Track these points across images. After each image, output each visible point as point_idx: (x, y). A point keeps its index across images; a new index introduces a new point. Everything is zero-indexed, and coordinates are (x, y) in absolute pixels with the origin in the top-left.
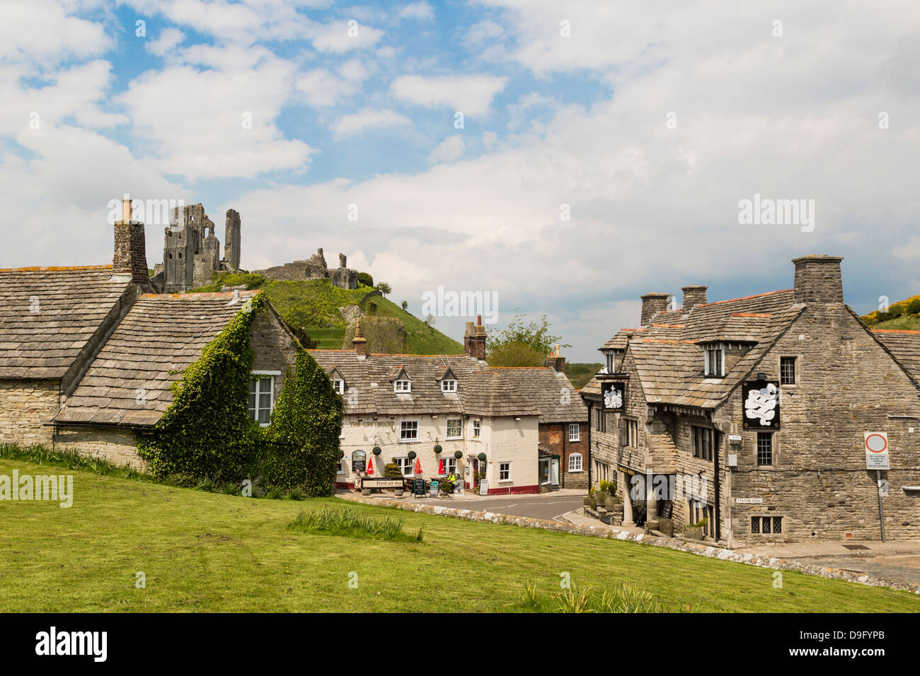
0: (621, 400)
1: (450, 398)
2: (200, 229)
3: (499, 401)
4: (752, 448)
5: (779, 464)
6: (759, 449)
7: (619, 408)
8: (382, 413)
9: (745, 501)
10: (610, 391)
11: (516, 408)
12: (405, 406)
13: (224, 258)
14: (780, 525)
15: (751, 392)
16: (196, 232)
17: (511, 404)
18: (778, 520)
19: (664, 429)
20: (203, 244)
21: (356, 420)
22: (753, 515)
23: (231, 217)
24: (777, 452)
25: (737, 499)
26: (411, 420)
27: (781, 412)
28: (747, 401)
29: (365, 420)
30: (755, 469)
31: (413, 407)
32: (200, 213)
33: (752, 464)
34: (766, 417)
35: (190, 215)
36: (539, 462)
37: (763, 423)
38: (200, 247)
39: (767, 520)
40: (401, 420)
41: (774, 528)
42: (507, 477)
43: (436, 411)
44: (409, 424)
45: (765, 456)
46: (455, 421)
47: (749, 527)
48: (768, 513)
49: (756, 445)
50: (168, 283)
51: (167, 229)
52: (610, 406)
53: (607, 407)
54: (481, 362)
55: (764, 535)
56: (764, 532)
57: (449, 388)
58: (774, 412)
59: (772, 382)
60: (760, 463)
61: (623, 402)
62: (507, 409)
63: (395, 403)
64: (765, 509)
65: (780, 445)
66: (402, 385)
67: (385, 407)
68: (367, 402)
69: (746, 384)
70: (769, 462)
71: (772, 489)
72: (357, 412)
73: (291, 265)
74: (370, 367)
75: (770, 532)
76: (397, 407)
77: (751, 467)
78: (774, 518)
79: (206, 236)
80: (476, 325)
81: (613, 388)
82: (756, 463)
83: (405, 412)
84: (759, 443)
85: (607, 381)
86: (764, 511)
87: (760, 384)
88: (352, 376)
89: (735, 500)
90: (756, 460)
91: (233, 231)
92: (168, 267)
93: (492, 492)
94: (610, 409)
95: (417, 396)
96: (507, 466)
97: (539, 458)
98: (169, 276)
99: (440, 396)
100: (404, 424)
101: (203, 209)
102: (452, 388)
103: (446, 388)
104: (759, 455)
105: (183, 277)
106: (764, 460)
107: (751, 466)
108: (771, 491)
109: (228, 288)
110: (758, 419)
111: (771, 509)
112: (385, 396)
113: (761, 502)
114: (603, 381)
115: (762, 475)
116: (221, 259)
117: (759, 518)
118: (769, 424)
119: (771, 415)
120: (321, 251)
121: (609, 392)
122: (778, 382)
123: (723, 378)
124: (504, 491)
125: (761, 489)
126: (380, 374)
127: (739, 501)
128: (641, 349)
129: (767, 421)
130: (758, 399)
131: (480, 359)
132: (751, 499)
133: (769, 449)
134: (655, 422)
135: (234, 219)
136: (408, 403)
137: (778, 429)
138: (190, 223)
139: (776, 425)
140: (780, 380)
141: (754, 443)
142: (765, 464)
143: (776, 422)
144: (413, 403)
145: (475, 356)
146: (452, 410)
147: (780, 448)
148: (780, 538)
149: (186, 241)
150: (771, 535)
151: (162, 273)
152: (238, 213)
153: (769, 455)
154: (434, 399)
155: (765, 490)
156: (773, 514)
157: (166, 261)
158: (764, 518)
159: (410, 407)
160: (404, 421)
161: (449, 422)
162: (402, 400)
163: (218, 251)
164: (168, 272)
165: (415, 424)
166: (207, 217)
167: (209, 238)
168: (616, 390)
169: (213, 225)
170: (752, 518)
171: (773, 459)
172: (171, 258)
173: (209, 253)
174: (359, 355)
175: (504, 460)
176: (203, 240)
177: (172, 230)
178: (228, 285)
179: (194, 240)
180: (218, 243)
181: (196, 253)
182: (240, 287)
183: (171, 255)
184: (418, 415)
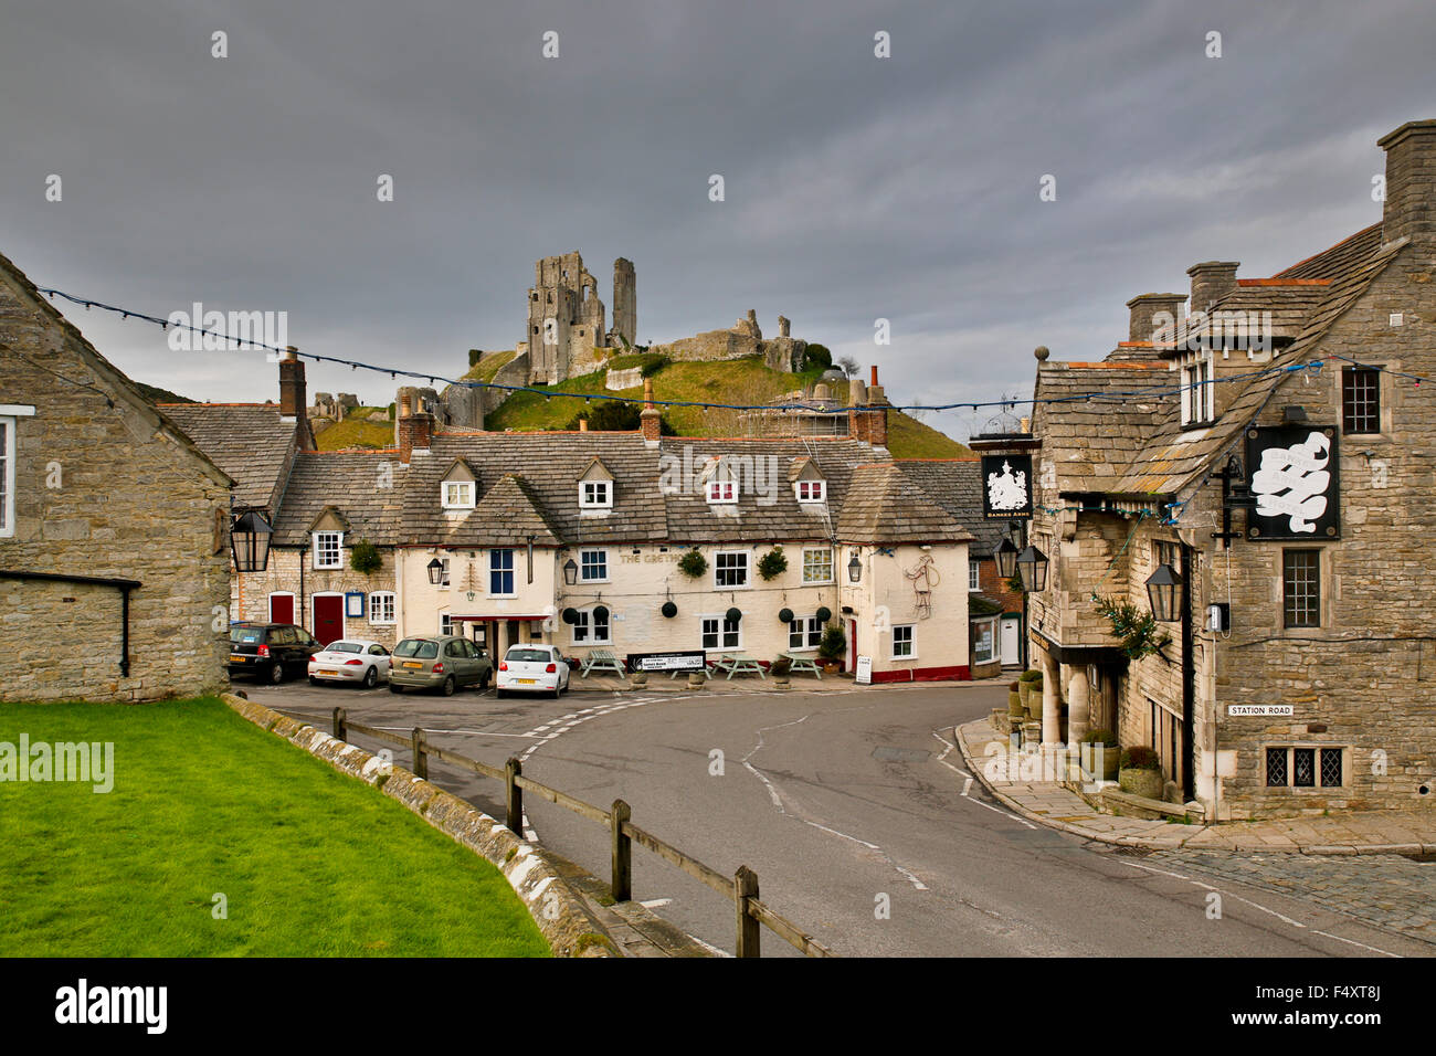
0: (1025, 493)
1: (813, 512)
2: (576, 289)
3: (892, 515)
4: (1269, 587)
5: (1335, 622)
6: (1288, 589)
7: (1022, 510)
8: (678, 538)
9: (1249, 711)
10: (1001, 473)
11: (923, 528)
12: (724, 528)
13: (612, 330)
14: (1339, 768)
15: (1267, 454)
16: (571, 292)
17: (915, 521)
18: (1333, 757)
19: (1103, 551)
20: (582, 310)
21: (628, 552)
22: (1270, 744)
23: (621, 269)
24: (1331, 596)
25: (1231, 708)
26: (735, 550)
27: (1344, 501)
28: (1256, 476)
29: (645, 552)
30: (1277, 635)
31: (738, 528)
32: (577, 265)
33: (1267, 625)
34: (1304, 512)
35: (563, 269)
36: (971, 625)
37: (1296, 526)
38: (578, 314)
39: (1305, 756)
40: (716, 551)
41: (1324, 773)
42: (907, 650)
43: (784, 536)
44: (731, 558)
45: (1302, 606)
46: (820, 552)
47: (1261, 772)
48: (1307, 739)
49: (1281, 579)
50: (534, 369)
51: (530, 291)
52: (1002, 506)
53: (995, 507)
54: (876, 449)
55: (1298, 791)
56: (1297, 784)
57: (811, 495)
58: (1324, 500)
59: (1321, 429)
60: (1288, 623)
61: (1029, 497)
62: (907, 529)
63: (707, 522)
64: (1303, 729)
65: (1338, 577)
67: (685, 529)
68: (652, 520)
69: (1254, 435)
70: (1314, 620)
71: (1318, 683)
72: (634, 536)
73: (707, 336)
75: (1312, 784)
76: (707, 528)
77: (1266, 631)
78: (1324, 751)
79: (587, 298)
80: (868, 384)
81: (1006, 468)
82: (1279, 622)
83: (723, 538)
84: (1287, 575)
85: (994, 453)
86: (1297, 736)
87: (1290, 432)
88: (631, 475)
89: (1226, 709)
90: (1278, 617)
91: (624, 290)
92: (533, 345)
93: (877, 677)
94: (1000, 511)
95: (749, 508)
96: (908, 632)
97: (970, 617)
98: (535, 358)
99: (793, 509)
100: (721, 559)
101: (580, 259)
102: (816, 496)
103: (805, 496)
104: (1288, 603)
105: (554, 360)
106: (1301, 615)
107: (1267, 629)
108: (1314, 688)
109: (616, 372)
110: (1286, 518)
111: (1314, 729)
112: (688, 509)
113: (1291, 713)
114: (984, 453)
115: (1296, 649)
116: (607, 331)
117: (1284, 751)
118: (1311, 528)
119: (1318, 507)
120: (753, 314)
121: (999, 476)
122: (1334, 428)
123: (1211, 425)
124: (902, 676)
125: (1290, 683)
127: (1235, 711)
128: (1062, 382)
129: (1307, 522)
130: (1285, 469)
131: (875, 444)
132: (1267, 708)
133: (1315, 589)
134: (1084, 534)
135: (625, 272)
136: (730, 521)
137: (1336, 538)
138: (563, 279)
139: (1330, 531)
140: (1340, 421)
141: (1276, 574)
142: (1302, 624)
143: (1330, 525)
144: (739, 521)
145: (867, 439)
146: (812, 534)
147: (1339, 587)
148: (1338, 797)
149: (556, 307)
150: (1317, 791)
151: (526, 355)
152: (631, 264)
153: (1314, 603)
154: (781, 514)
155: (1299, 685)
156: (1318, 742)
157: (530, 337)
158: (1297, 751)
159: (733, 528)
160: (723, 553)
161: (807, 554)
162: (719, 516)
163: (603, 319)
164: (534, 353)
165: (742, 559)
166: (586, 270)
167: (590, 301)
168: (1013, 472)
169: (595, 281)
170: (1270, 750)
171: (1322, 612)
172: (537, 332)
173: (590, 322)
174: (648, 439)
175: (903, 622)
176: (582, 304)
177: (538, 292)
178: (617, 369)
179: (569, 305)
180: (603, 307)
181: (572, 323)
182: (633, 370)
183: (537, 328)
184: (748, 542)
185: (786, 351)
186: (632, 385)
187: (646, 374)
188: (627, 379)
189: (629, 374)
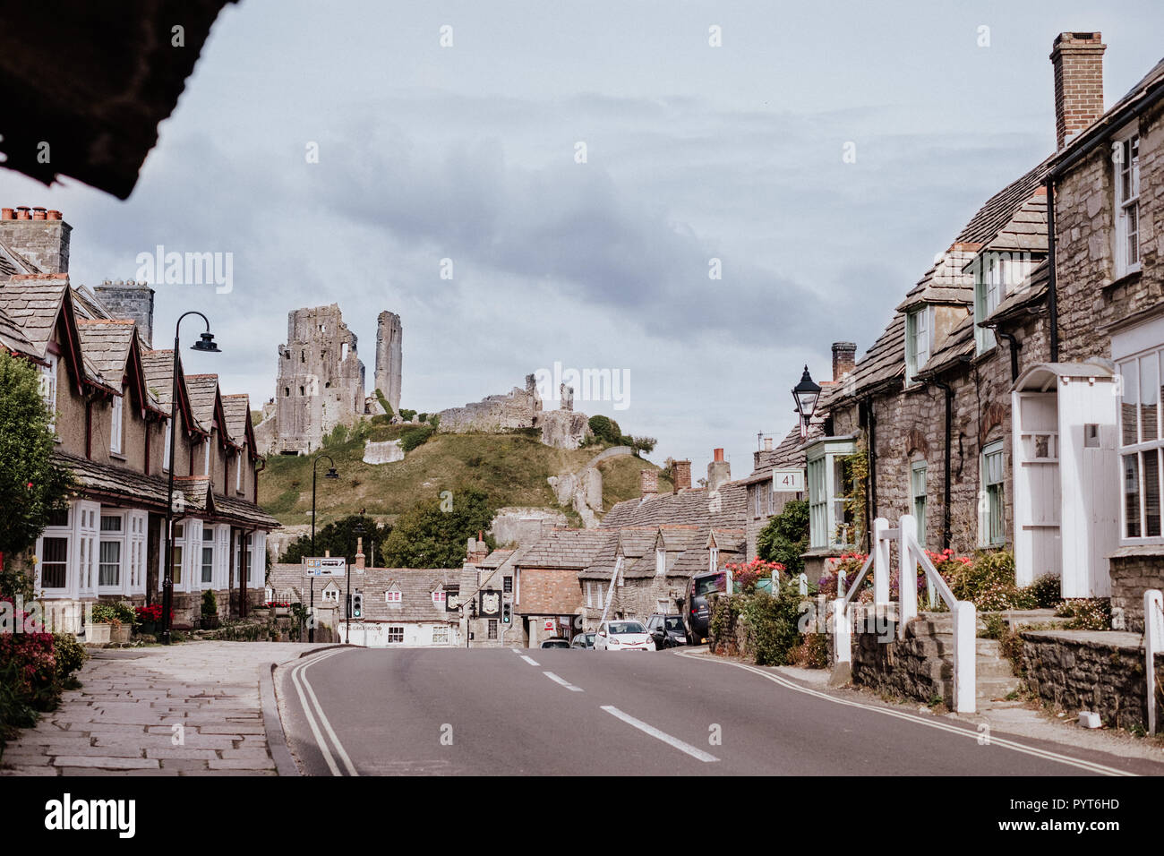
2: (334, 347)
4: (483, 629)
6: (489, 630)
8: (370, 619)
12: (393, 614)
13: (372, 394)
15: (484, 596)
16: (328, 351)
20: (340, 370)
23: (385, 324)
26: (398, 626)
31: (400, 614)
32: (335, 319)
35: (319, 323)
38: (334, 375)
40: (389, 626)
43: (423, 619)
44: (396, 629)
45: (493, 634)
46: (442, 628)
49: (487, 627)
50: (283, 435)
51: (281, 347)
57: (440, 599)
60: (489, 638)
63: (385, 611)
66: (394, 595)
67: (373, 614)
69: (482, 592)
70: (495, 638)
73: (476, 405)
74: (367, 580)
76: (385, 614)
79: (344, 357)
83: (393, 619)
87: (490, 592)
90: (486, 637)
91: (388, 347)
92: (283, 410)
95: (407, 605)
98: (283, 424)
99: (429, 606)
100: (391, 630)
101: (339, 313)
103: (436, 599)
105: (306, 426)
107: (483, 639)
109: (376, 444)
112: (376, 605)
115: (489, 644)
120: (531, 379)
122: (501, 591)
126: (375, 585)
135: (390, 325)
136: (397, 611)
138: (319, 335)
140: (502, 589)
142: (492, 638)
144: (401, 611)
146: (437, 618)
149: (310, 368)
151: (274, 420)
152: (398, 317)
154: (422, 608)
157: (280, 400)
159: (398, 614)
160: (391, 626)
161: (435, 629)
162: (392, 608)
163: (363, 382)
164: (283, 418)
165: (402, 630)
166: (345, 325)
167: (349, 361)
169: (355, 338)
172: (288, 395)
173: (348, 385)
176: (340, 363)
177: (290, 349)
178: (376, 441)
179: (324, 365)
180: (364, 368)
181: (328, 385)
182: (395, 442)
183: (287, 390)
184: (405, 622)
185: (563, 426)
186: (392, 459)
187: (409, 447)
188: (388, 453)
189: (390, 446)
